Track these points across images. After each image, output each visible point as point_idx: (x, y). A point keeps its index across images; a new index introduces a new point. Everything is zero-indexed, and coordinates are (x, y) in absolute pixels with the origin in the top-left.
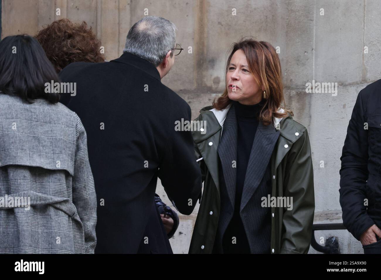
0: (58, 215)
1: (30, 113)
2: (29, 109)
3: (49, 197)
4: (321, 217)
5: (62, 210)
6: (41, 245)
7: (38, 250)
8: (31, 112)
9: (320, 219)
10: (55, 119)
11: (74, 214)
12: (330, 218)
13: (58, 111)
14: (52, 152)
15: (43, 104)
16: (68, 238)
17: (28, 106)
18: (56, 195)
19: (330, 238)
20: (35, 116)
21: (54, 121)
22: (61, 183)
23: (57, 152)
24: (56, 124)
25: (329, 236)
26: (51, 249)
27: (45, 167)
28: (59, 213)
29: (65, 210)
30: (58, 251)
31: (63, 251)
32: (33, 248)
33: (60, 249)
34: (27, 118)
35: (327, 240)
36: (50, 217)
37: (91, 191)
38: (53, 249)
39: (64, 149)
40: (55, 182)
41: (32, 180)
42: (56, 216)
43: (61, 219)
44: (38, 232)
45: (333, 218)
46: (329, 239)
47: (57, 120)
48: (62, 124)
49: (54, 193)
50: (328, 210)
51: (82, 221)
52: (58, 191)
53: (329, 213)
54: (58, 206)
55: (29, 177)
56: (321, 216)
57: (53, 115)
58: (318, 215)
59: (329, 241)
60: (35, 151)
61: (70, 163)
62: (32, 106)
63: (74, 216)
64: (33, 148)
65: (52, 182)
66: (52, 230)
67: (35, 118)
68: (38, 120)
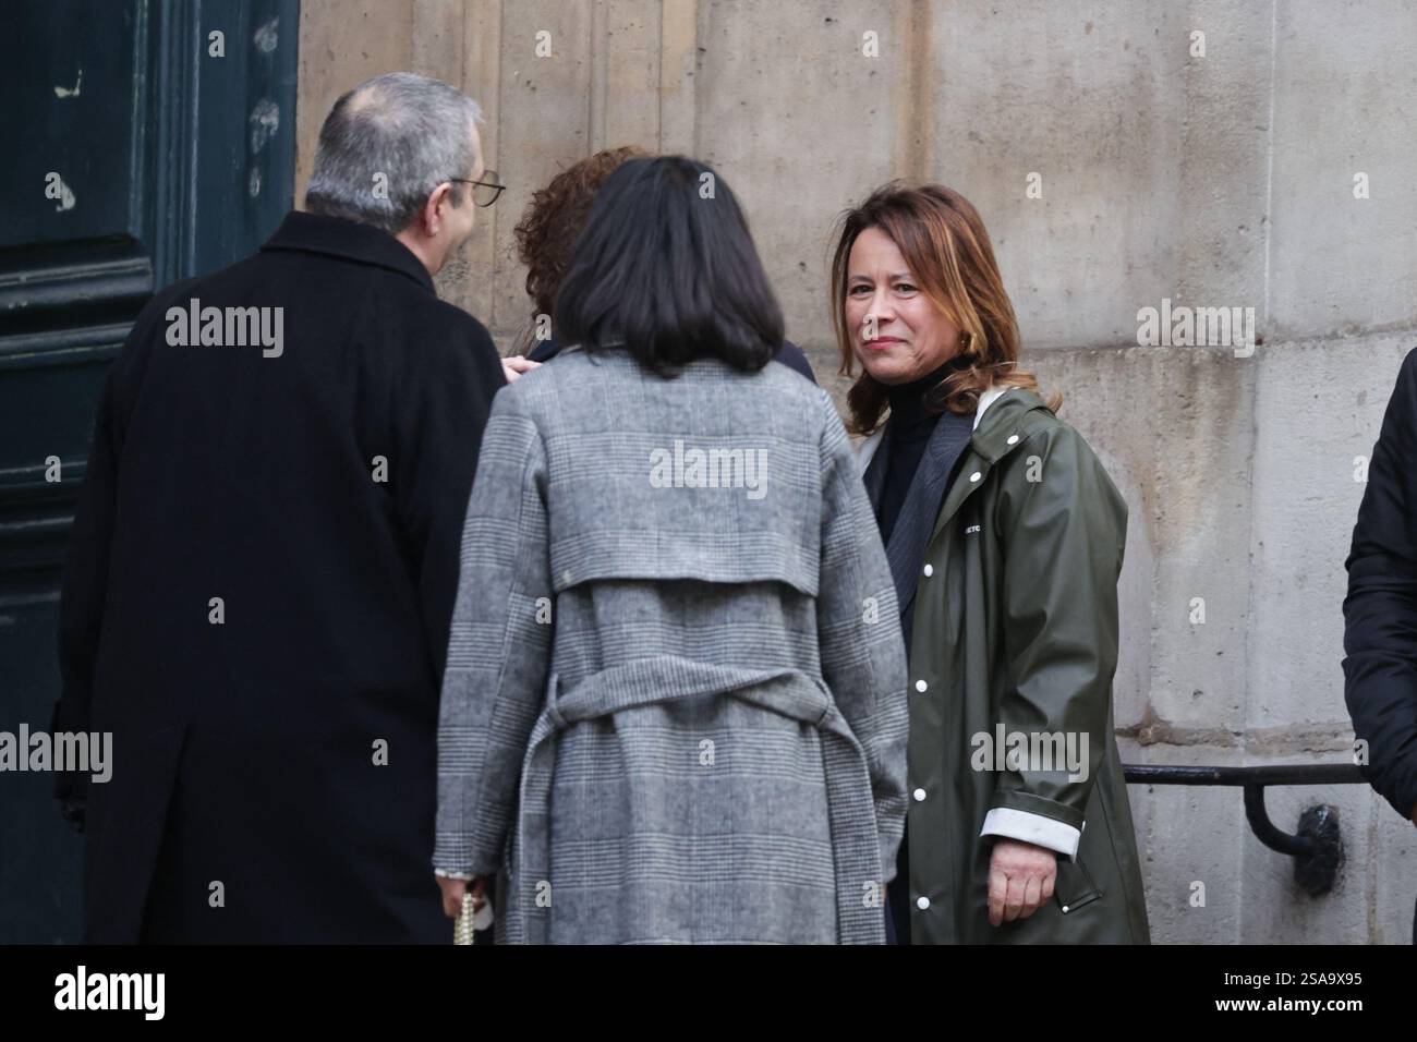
0: (756, 723)
1: (665, 409)
2: (659, 397)
3: (722, 670)
4: (1285, 744)
5: (770, 709)
6: (696, 824)
7: (686, 843)
8: (668, 404)
9: (1281, 751)
10: (746, 420)
11: (823, 715)
12: (1314, 749)
13: (761, 391)
14: (736, 526)
15: (710, 374)
16: (788, 797)
17: (657, 387)
18: (749, 660)
19: (1312, 808)
20: (680, 417)
21: (746, 427)
22: (764, 623)
23: (751, 526)
24: (751, 436)
25: (1310, 804)
26: (733, 833)
27: (711, 577)
28: (762, 718)
29: (783, 708)
30: (751, 838)
31: (771, 837)
32: (671, 836)
33: (758, 833)
34: (653, 424)
35: (1304, 816)
36: (728, 733)
37: (878, 642)
38: (737, 832)
39: (776, 514)
40: (744, 622)
41: (669, 621)
42: (749, 728)
43: (767, 737)
44: (686, 783)
45: (1323, 748)
46: (1308, 813)
47: (754, 422)
48: (772, 435)
49: (741, 655)
50: (1308, 721)
51: (856, 735)
52: (754, 648)
53: (1310, 733)
54: (757, 695)
55: (658, 611)
56: (1285, 741)
57: (743, 406)
58: (1277, 737)
59: (1309, 817)
60: (679, 527)
61: (797, 557)
62: (675, 385)
63: (824, 720)
64: (673, 519)
65: (733, 622)
66: (733, 775)
67: (678, 424)
68: (689, 428)
